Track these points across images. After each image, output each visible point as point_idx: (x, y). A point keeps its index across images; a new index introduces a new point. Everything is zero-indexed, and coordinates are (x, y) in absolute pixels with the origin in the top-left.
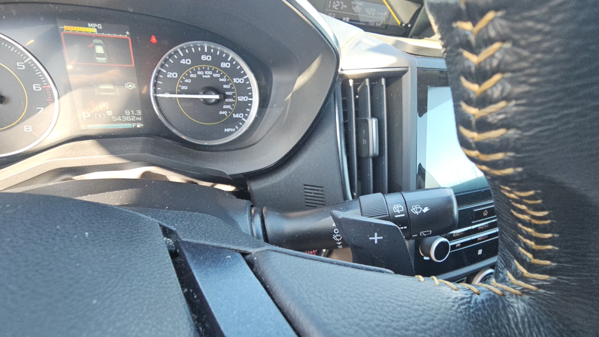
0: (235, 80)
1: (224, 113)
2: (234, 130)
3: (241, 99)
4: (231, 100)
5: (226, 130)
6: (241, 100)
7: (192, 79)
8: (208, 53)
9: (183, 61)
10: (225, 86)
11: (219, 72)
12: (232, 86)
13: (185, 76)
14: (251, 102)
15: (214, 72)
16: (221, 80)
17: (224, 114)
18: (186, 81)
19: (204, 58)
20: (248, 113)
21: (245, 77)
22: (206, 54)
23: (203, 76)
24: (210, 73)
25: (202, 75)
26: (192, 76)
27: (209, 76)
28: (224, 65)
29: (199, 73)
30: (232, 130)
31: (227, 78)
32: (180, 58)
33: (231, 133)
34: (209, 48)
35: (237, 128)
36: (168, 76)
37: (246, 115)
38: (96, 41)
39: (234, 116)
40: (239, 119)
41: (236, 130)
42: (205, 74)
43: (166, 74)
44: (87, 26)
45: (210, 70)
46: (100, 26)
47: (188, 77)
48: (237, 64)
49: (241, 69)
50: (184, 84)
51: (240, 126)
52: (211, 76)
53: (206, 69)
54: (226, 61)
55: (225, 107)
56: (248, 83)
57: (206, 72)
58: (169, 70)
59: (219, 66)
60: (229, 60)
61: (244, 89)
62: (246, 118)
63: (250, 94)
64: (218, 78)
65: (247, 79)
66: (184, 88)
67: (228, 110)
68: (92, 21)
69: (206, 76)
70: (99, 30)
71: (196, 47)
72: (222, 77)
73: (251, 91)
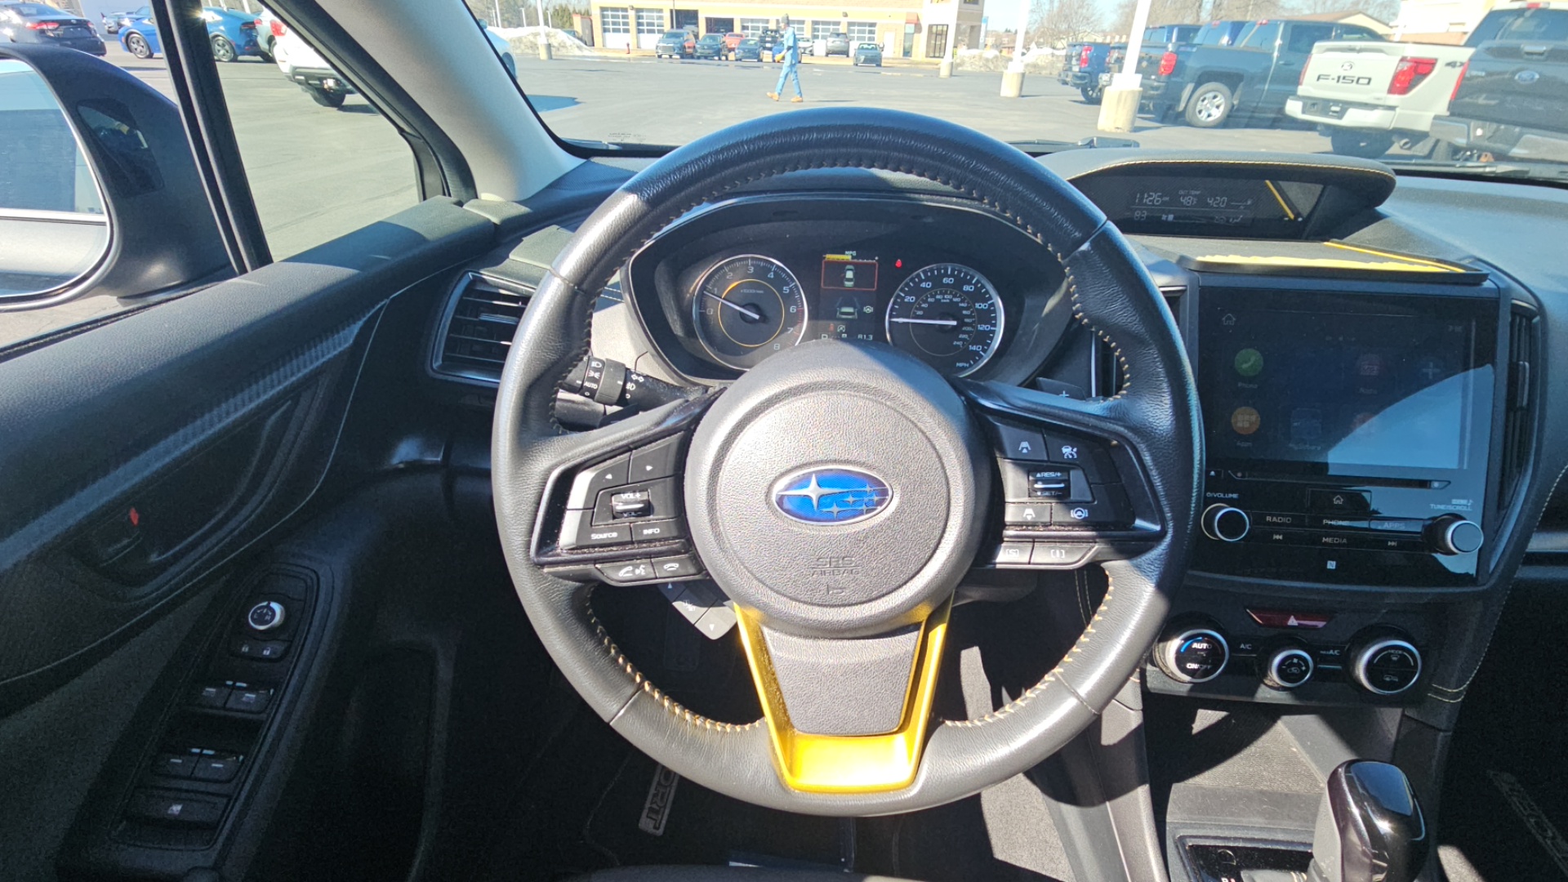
0: (977, 305)
1: (958, 343)
2: (968, 365)
3: (982, 327)
4: (969, 329)
5: (958, 364)
6: (981, 329)
7: (930, 304)
8: (952, 275)
9: (923, 285)
10: (964, 312)
11: (960, 296)
12: (972, 312)
13: (923, 300)
14: (993, 332)
15: (955, 296)
16: (962, 305)
17: (959, 346)
18: (923, 305)
19: (945, 280)
20: (989, 345)
21: (989, 302)
22: (949, 276)
23: (942, 301)
24: (950, 297)
25: (940, 300)
26: (929, 300)
27: (948, 301)
28: (966, 288)
29: (938, 297)
30: (965, 365)
31: (968, 303)
32: (921, 281)
33: (964, 369)
34: (953, 270)
35: (972, 362)
36: (906, 300)
37: (986, 347)
38: (848, 267)
39: (971, 347)
40: (976, 353)
41: (971, 365)
42: (944, 298)
43: (904, 298)
44: (844, 253)
45: (951, 293)
46: (854, 253)
47: (925, 301)
48: (983, 286)
49: (987, 292)
50: (921, 309)
51: (976, 362)
52: (951, 300)
53: (946, 293)
54: (969, 282)
55: (961, 336)
56: (992, 308)
57: (946, 296)
58: (907, 294)
59: (961, 290)
60: (973, 282)
61: (988, 317)
62: (985, 351)
63: (993, 322)
64: (957, 303)
65: (992, 305)
66: (920, 313)
67: (964, 340)
68: (849, 250)
69: (945, 301)
70: (853, 257)
71: (939, 270)
72: (962, 301)
73: (995, 318)
